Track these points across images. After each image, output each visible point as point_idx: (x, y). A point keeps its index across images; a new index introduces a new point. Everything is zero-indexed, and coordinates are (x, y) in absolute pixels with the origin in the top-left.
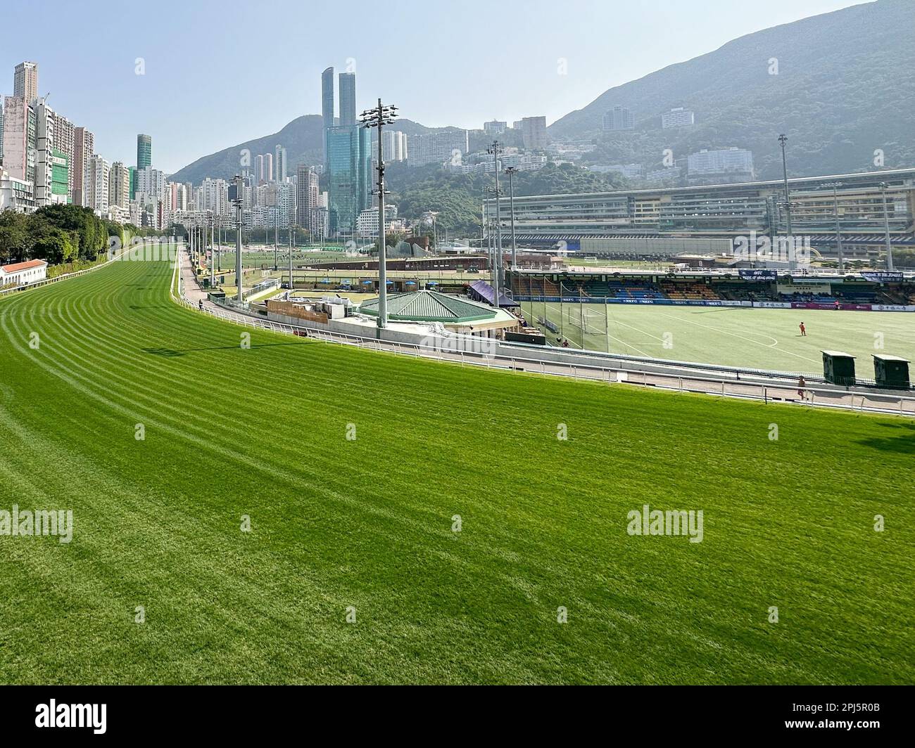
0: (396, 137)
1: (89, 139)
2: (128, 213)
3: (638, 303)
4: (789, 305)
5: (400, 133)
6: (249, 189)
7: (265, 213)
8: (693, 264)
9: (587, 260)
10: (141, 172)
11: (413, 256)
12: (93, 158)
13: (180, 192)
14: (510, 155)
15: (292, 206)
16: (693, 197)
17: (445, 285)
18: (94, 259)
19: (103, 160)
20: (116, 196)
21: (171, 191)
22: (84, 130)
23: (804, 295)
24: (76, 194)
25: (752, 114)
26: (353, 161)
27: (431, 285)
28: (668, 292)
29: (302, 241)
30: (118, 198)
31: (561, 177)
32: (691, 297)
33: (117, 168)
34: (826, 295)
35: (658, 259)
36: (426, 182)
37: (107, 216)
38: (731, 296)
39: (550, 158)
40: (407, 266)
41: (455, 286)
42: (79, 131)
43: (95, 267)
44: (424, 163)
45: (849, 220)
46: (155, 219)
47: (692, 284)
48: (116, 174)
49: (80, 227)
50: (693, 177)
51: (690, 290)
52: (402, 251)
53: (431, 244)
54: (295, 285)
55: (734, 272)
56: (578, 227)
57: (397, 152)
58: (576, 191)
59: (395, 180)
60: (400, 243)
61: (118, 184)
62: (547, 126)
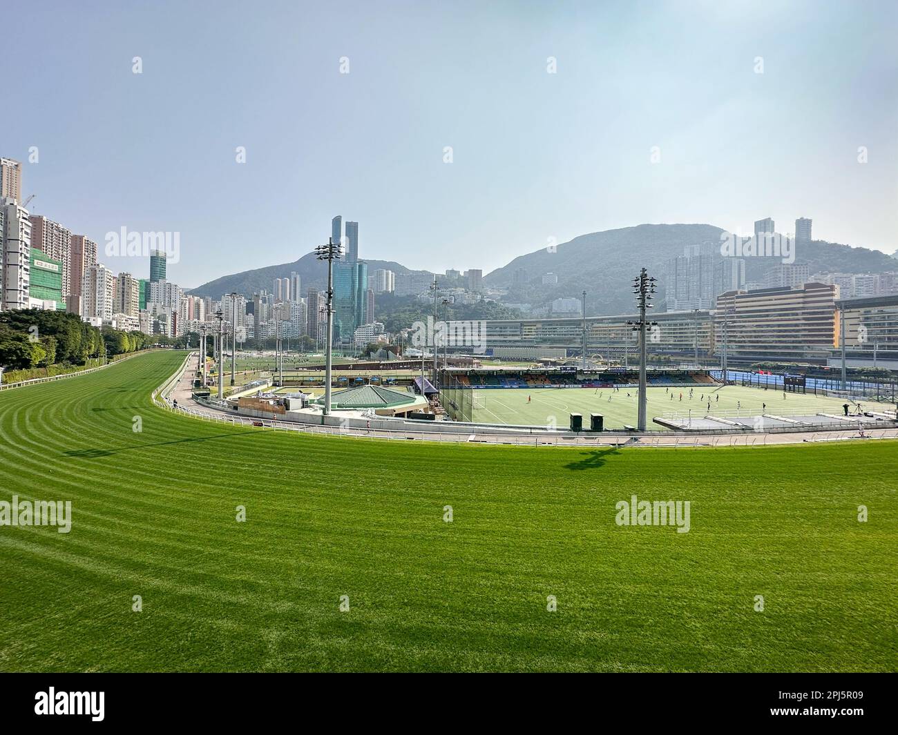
0: (387, 274)
1: (90, 248)
2: (138, 321)
3: (511, 388)
4: (580, 386)
5: (390, 271)
6: (266, 305)
7: (279, 326)
8: (546, 363)
9: (495, 362)
10: (154, 285)
11: (388, 360)
12: (93, 267)
13: (198, 305)
14: (459, 293)
15: (304, 321)
16: (551, 325)
17: (399, 380)
18: (83, 363)
19: (106, 270)
20: (123, 305)
21: (187, 304)
22: (84, 238)
23: (588, 380)
24: (73, 301)
25: (582, 280)
26: (353, 289)
27: (390, 381)
28: (527, 381)
29: (310, 348)
30: (125, 307)
31: (488, 309)
32: (538, 383)
33: (124, 279)
34: (596, 380)
35: (531, 361)
36: (406, 308)
37: (111, 323)
38: (557, 382)
39: (483, 297)
40: (381, 367)
41: (406, 380)
42: (77, 240)
43: (81, 372)
44: (405, 295)
45: (616, 340)
46: (169, 328)
47: (539, 375)
48: (123, 284)
49: (60, 332)
50: (553, 313)
51: (537, 379)
52: (381, 356)
53: (401, 351)
54: (284, 383)
55: (558, 368)
56: (495, 341)
57: (387, 285)
58: (495, 318)
59: (385, 305)
60: (380, 350)
61: (125, 294)
62: (483, 276)
